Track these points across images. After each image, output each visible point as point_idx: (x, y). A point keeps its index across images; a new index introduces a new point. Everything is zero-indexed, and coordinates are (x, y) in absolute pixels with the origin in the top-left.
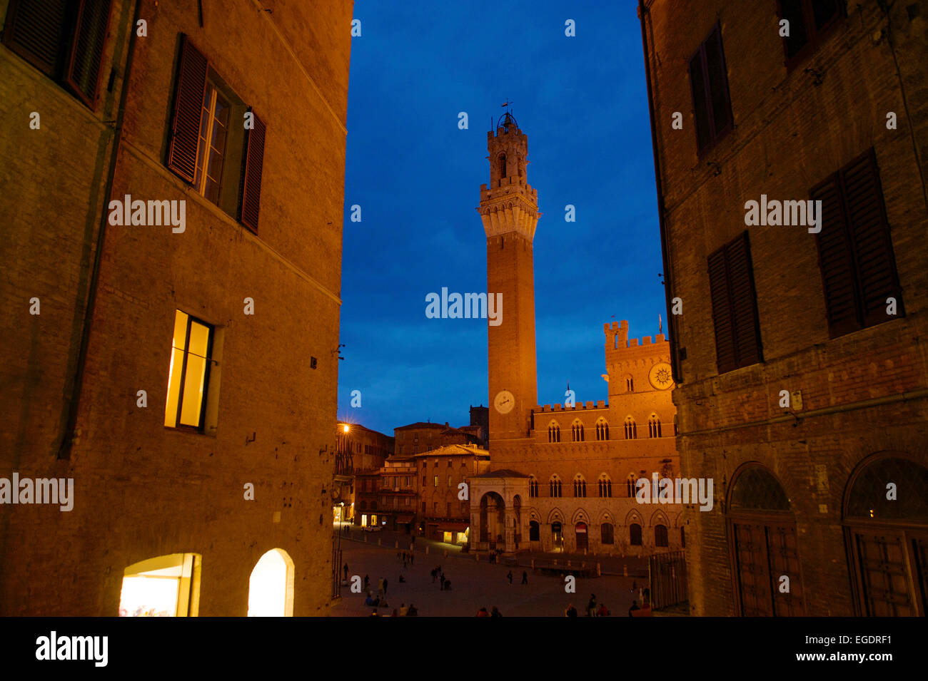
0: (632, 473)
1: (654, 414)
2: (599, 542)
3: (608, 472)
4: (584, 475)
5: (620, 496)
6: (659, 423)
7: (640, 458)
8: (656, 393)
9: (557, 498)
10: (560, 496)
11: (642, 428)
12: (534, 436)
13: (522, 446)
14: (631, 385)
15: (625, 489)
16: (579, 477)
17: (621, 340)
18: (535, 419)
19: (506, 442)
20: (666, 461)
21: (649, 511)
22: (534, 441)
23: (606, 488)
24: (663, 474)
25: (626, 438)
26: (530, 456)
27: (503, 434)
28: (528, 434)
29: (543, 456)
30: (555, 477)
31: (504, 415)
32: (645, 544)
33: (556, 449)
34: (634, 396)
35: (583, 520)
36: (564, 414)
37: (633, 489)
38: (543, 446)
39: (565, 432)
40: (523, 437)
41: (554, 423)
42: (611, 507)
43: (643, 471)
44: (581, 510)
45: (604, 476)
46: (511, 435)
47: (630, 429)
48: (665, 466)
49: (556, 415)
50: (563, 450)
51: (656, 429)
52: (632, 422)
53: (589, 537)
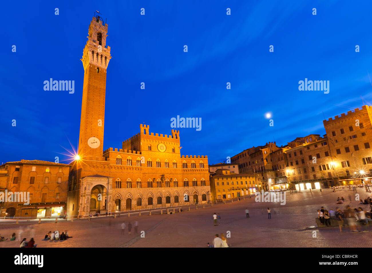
0: (150, 179)
1: (158, 159)
2: (136, 206)
3: (140, 178)
4: (131, 179)
5: (145, 187)
6: (160, 162)
7: (153, 174)
8: (159, 153)
9: (119, 189)
10: (120, 188)
11: (154, 164)
12: (109, 161)
13: (103, 164)
14: (150, 148)
15: (147, 185)
16: (129, 180)
17: (147, 132)
18: (110, 153)
19: (94, 162)
20: (163, 175)
21: (156, 192)
22: (109, 163)
23: (140, 184)
24: (161, 180)
25: (148, 166)
26: (107, 169)
27: (91, 158)
28: (106, 160)
29: (113, 170)
30: (118, 179)
31: (93, 149)
32: (154, 204)
33: (120, 168)
34: (152, 152)
35: (130, 197)
36: (124, 154)
37: (150, 185)
38: (114, 166)
39: (124, 160)
40: (104, 160)
41: (119, 156)
42: (141, 192)
43: (154, 179)
44: (129, 193)
45: (139, 180)
46: (97, 159)
47: (149, 163)
48: (163, 177)
49: (120, 153)
50: (123, 168)
51: (159, 164)
52: (150, 161)
53: (132, 204)
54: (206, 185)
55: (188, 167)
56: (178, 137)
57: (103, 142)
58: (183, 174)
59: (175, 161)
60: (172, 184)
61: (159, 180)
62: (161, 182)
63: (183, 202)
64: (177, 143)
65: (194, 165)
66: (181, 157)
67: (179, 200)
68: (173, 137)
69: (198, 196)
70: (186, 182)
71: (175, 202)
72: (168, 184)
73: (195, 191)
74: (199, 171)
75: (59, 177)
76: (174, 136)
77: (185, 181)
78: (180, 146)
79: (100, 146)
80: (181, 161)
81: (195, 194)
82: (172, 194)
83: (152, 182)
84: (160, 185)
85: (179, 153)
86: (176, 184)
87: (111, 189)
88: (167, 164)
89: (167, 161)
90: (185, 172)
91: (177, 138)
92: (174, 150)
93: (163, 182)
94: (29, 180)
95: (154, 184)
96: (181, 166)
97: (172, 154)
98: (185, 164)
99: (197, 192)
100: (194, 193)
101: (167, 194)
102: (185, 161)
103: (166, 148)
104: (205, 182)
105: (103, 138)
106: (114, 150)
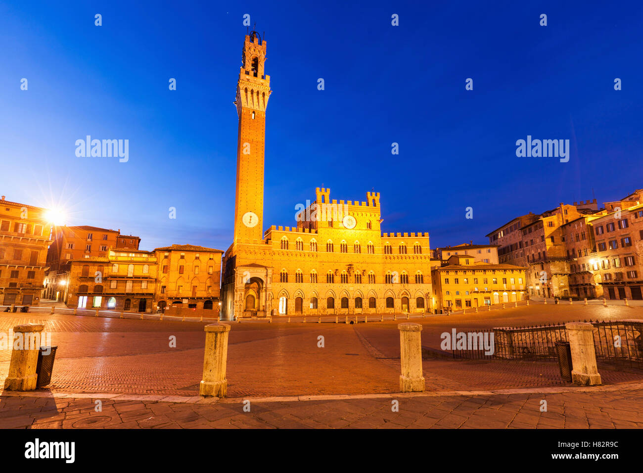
0: (330, 270)
1: (344, 240)
3: (316, 269)
4: (302, 270)
5: (323, 282)
6: (346, 245)
7: (335, 262)
8: (345, 230)
9: (285, 283)
10: (287, 282)
11: (337, 248)
12: (271, 244)
13: (262, 249)
14: (331, 224)
15: (326, 278)
16: (299, 271)
17: (327, 198)
18: (272, 234)
19: (251, 246)
20: (350, 265)
21: (339, 290)
22: (272, 248)
23: (314, 277)
24: (348, 272)
25: (327, 251)
26: (268, 256)
27: (248, 240)
28: (267, 243)
29: (276, 257)
30: (284, 270)
31: (250, 228)
32: (336, 307)
33: (286, 254)
34: (333, 230)
35: (300, 296)
36: (291, 234)
37: (330, 279)
38: (277, 251)
39: (292, 244)
40: (263, 244)
41: (285, 238)
42: (317, 289)
43: (337, 270)
44: (299, 290)
45: (314, 271)
46: (255, 242)
47: (330, 248)
48: (350, 267)
49: (286, 233)
50: (290, 255)
51: (344, 248)
52: (331, 243)
53: (304, 305)
54: (424, 282)
55: (393, 252)
56: (378, 204)
57: (262, 219)
58: (385, 263)
59: (370, 243)
60: (365, 279)
61: (344, 272)
62: (348, 275)
63: (383, 308)
64: (376, 214)
65: (403, 249)
66: (382, 236)
67: (377, 305)
68: (368, 205)
69: (410, 300)
70: (404, 276)
71: (370, 307)
72: (358, 279)
73: (403, 291)
74: (412, 259)
75: (210, 267)
76: (371, 203)
77: (388, 275)
78: (381, 218)
79: (259, 224)
80: (381, 242)
81: (404, 296)
82: (365, 295)
83: (333, 275)
84: (345, 279)
85: (379, 230)
86: (372, 279)
87: (270, 283)
88: (358, 249)
89: (357, 242)
90: (388, 259)
91: (375, 205)
92: (369, 226)
93: (350, 276)
94: (179, 270)
95: (337, 278)
96: (381, 252)
97: (366, 231)
98: (388, 247)
99: (408, 293)
100: (402, 295)
101: (357, 295)
102: (388, 242)
103: (357, 222)
104: (422, 278)
105: (262, 212)
106: (277, 229)
